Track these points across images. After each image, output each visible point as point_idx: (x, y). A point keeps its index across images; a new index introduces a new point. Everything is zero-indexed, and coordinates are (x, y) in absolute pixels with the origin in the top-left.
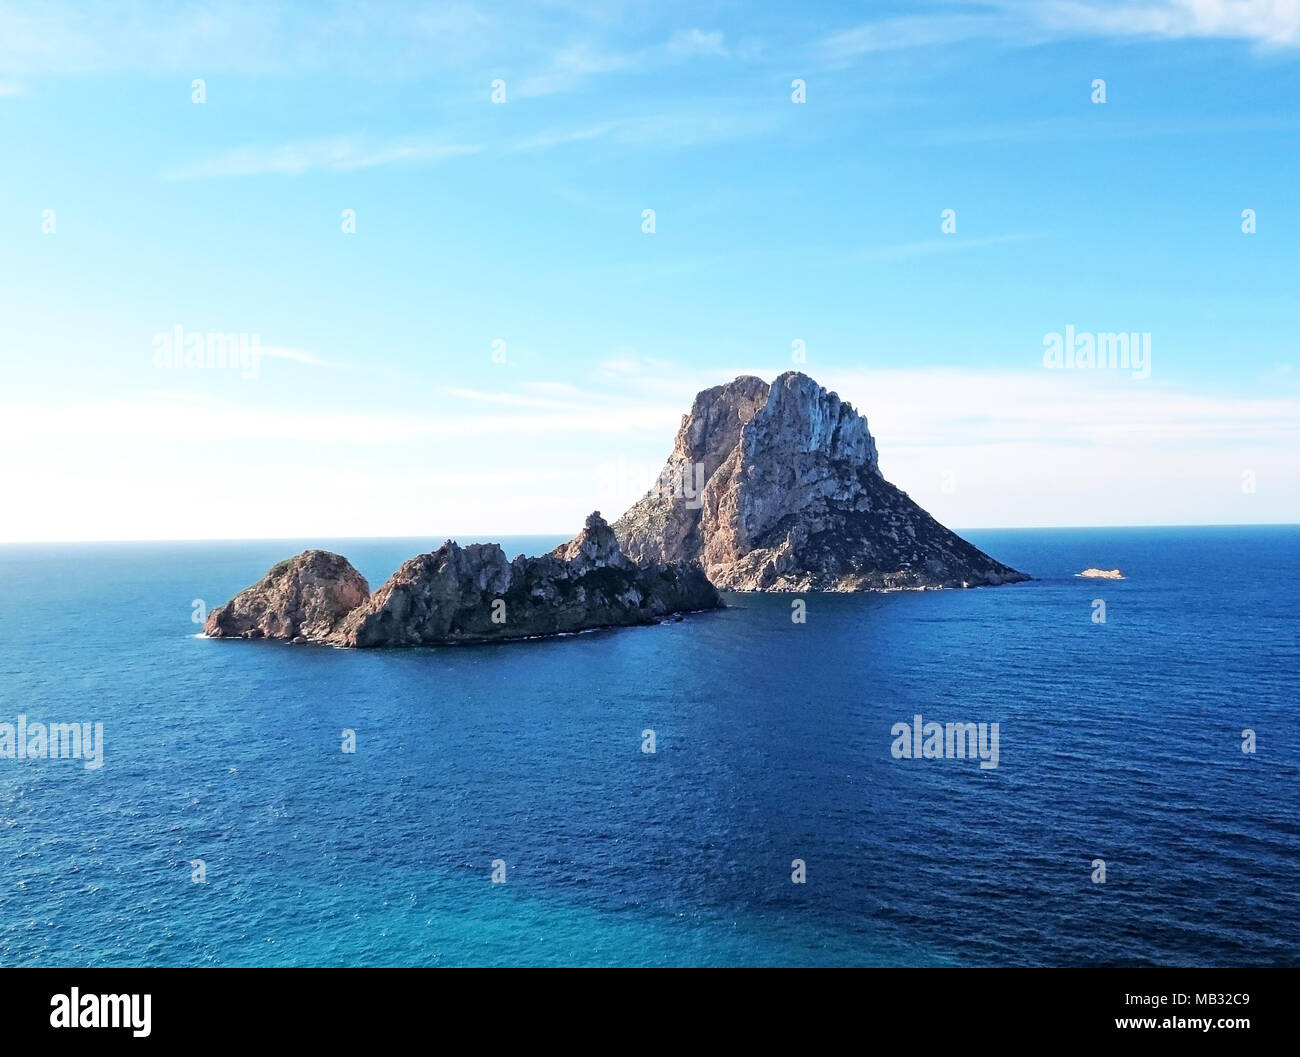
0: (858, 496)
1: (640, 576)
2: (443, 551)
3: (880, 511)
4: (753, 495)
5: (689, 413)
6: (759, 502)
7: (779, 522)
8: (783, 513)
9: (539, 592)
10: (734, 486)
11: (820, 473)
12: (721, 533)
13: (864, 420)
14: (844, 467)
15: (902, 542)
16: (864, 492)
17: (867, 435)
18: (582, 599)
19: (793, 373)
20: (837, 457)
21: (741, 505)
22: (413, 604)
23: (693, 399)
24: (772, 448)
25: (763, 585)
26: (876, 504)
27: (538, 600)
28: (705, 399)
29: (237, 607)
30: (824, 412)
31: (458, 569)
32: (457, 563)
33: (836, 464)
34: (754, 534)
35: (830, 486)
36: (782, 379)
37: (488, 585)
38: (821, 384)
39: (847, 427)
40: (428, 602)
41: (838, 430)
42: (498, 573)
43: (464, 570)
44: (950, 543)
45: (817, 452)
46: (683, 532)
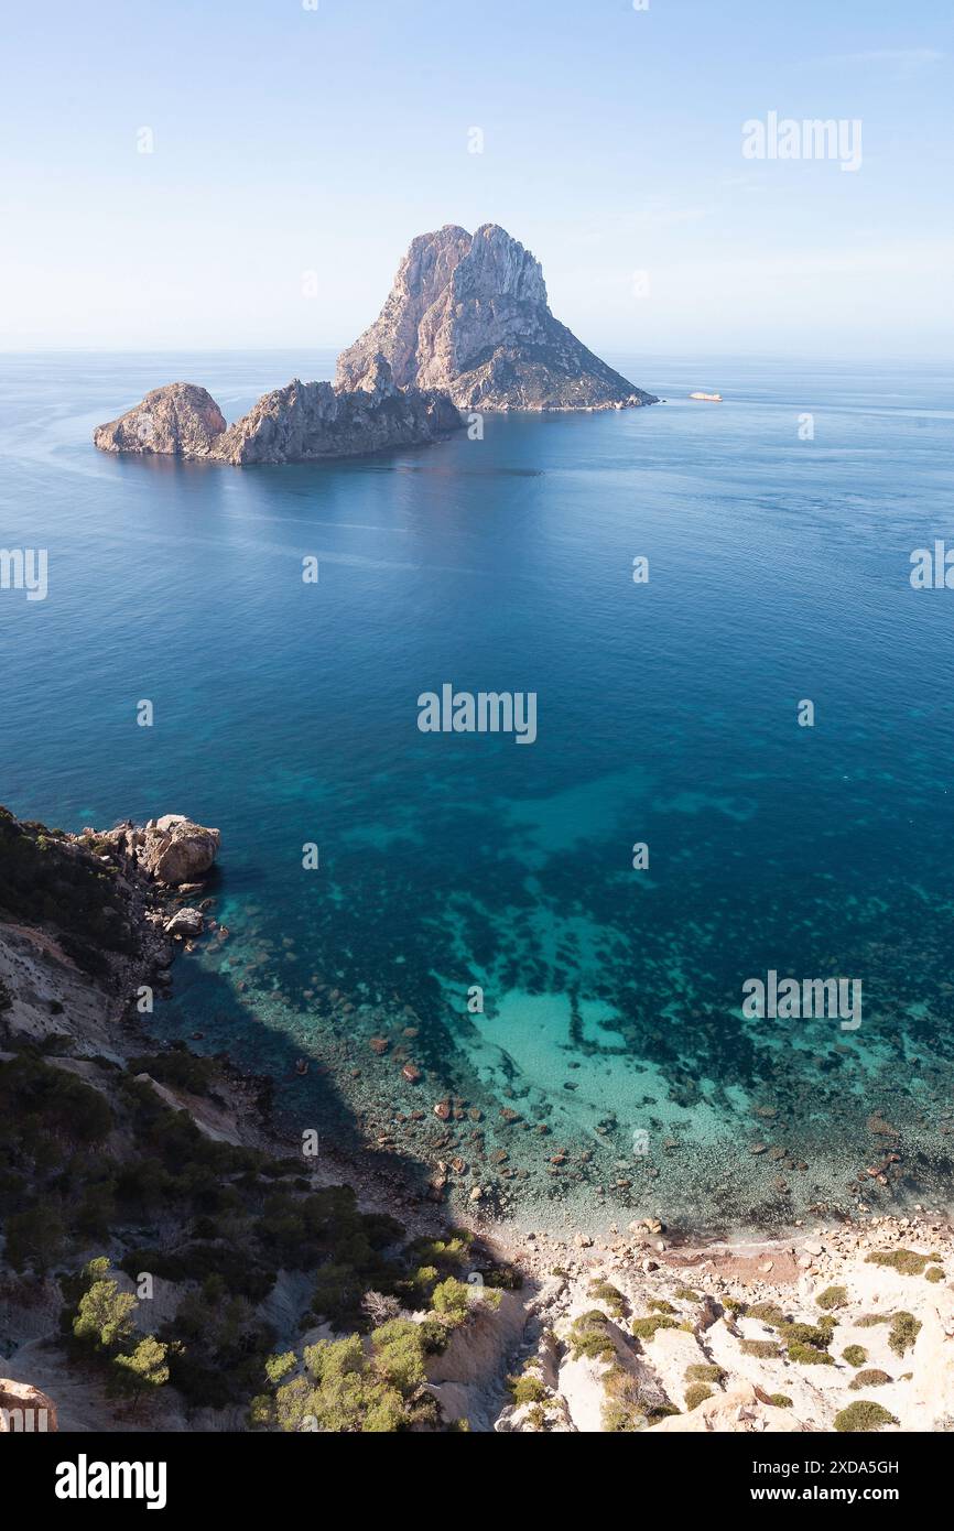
0: (537, 331)
1: (408, 402)
2: (291, 388)
3: (553, 345)
4: (462, 330)
5: (406, 257)
6: (466, 335)
7: (481, 352)
8: (483, 344)
9: (357, 419)
10: (447, 323)
11: (511, 312)
12: (436, 360)
13: (539, 266)
14: (527, 308)
15: (571, 370)
16: (541, 328)
17: (541, 279)
18: (385, 424)
19: (491, 225)
20: (522, 298)
21: (453, 337)
22: (277, 431)
23: (410, 243)
24: (474, 290)
25: (472, 404)
26: (550, 339)
27: (358, 426)
28: (420, 245)
29: (126, 428)
30: (513, 260)
31: (303, 402)
32: (302, 396)
33: (521, 305)
34: (463, 361)
35: (518, 323)
36: (482, 229)
37: (324, 414)
38: (512, 235)
39: (529, 273)
40: (286, 428)
41: (522, 275)
42: (330, 405)
43: (307, 403)
44: (604, 371)
45: (508, 294)
46: (406, 357)
